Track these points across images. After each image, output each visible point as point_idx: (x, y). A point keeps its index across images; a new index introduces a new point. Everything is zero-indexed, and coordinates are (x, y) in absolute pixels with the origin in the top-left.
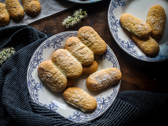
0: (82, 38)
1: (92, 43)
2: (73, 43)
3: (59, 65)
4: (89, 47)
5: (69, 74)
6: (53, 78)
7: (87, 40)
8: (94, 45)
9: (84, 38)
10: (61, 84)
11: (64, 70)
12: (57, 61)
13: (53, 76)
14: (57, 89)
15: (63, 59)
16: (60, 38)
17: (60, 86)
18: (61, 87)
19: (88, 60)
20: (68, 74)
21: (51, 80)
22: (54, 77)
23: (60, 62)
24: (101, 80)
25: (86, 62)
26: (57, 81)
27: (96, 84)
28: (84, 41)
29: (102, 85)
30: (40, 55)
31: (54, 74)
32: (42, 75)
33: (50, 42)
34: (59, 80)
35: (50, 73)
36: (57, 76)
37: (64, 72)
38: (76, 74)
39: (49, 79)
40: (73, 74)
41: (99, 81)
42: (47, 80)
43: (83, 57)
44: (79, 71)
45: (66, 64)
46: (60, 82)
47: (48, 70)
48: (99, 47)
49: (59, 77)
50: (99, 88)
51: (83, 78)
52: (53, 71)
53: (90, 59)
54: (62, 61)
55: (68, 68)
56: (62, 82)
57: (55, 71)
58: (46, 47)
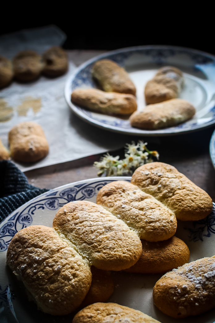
0: (144, 180)
1: (172, 189)
2: (118, 189)
3: (72, 231)
4: (163, 199)
5: (99, 254)
6: (47, 263)
7: (156, 183)
8: (177, 194)
9: (150, 179)
10: (71, 280)
11: (85, 242)
12: (69, 221)
13: (47, 258)
14: (56, 298)
15: (87, 215)
16: (85, 189)
17: (66, 289)
18: (70, 291)
19: (158, 224)
20: (96, 255)
21: (42, 270)
22: (50, 260)
23: (76, 224)
24: (201, 278)
25: (155, 229)
26: (58, 272)
27: (183, 286)
28: (148, 186)
29: (205, 293)
30: (24, 222)
31: (53, 252)
32: (17, 259)
33: (57, 195)
34: (67, 269)
35: (41, 250)
36: (61, 258)
37: (83, 250)
38: (120, 253)
39: (35, 268)
40: (112, 253)
41: (194, 280)
42: (29, 271)
43: (143, 217)
44: (132, 248)
45: (93, 228)
46: (67, 273)
47: (36, 241)
48: (190, 199)
49: (66, 262)
50: (196, 300)
51: (142, 288)
52: (50, 245)
53: (164, 221)
54: (83, 222)
55: (97, 236)
56: (75, 275)
57: (58, 245)
58: (44, 206)
